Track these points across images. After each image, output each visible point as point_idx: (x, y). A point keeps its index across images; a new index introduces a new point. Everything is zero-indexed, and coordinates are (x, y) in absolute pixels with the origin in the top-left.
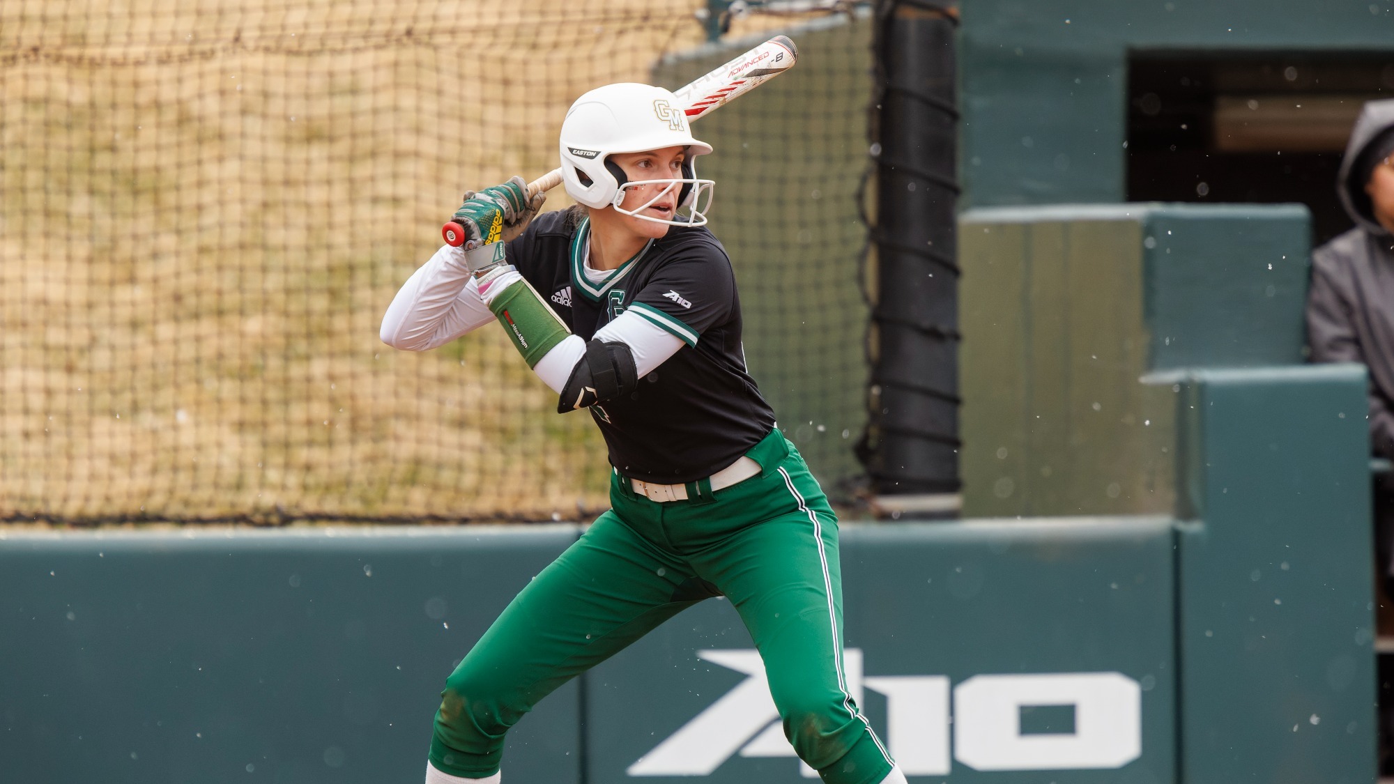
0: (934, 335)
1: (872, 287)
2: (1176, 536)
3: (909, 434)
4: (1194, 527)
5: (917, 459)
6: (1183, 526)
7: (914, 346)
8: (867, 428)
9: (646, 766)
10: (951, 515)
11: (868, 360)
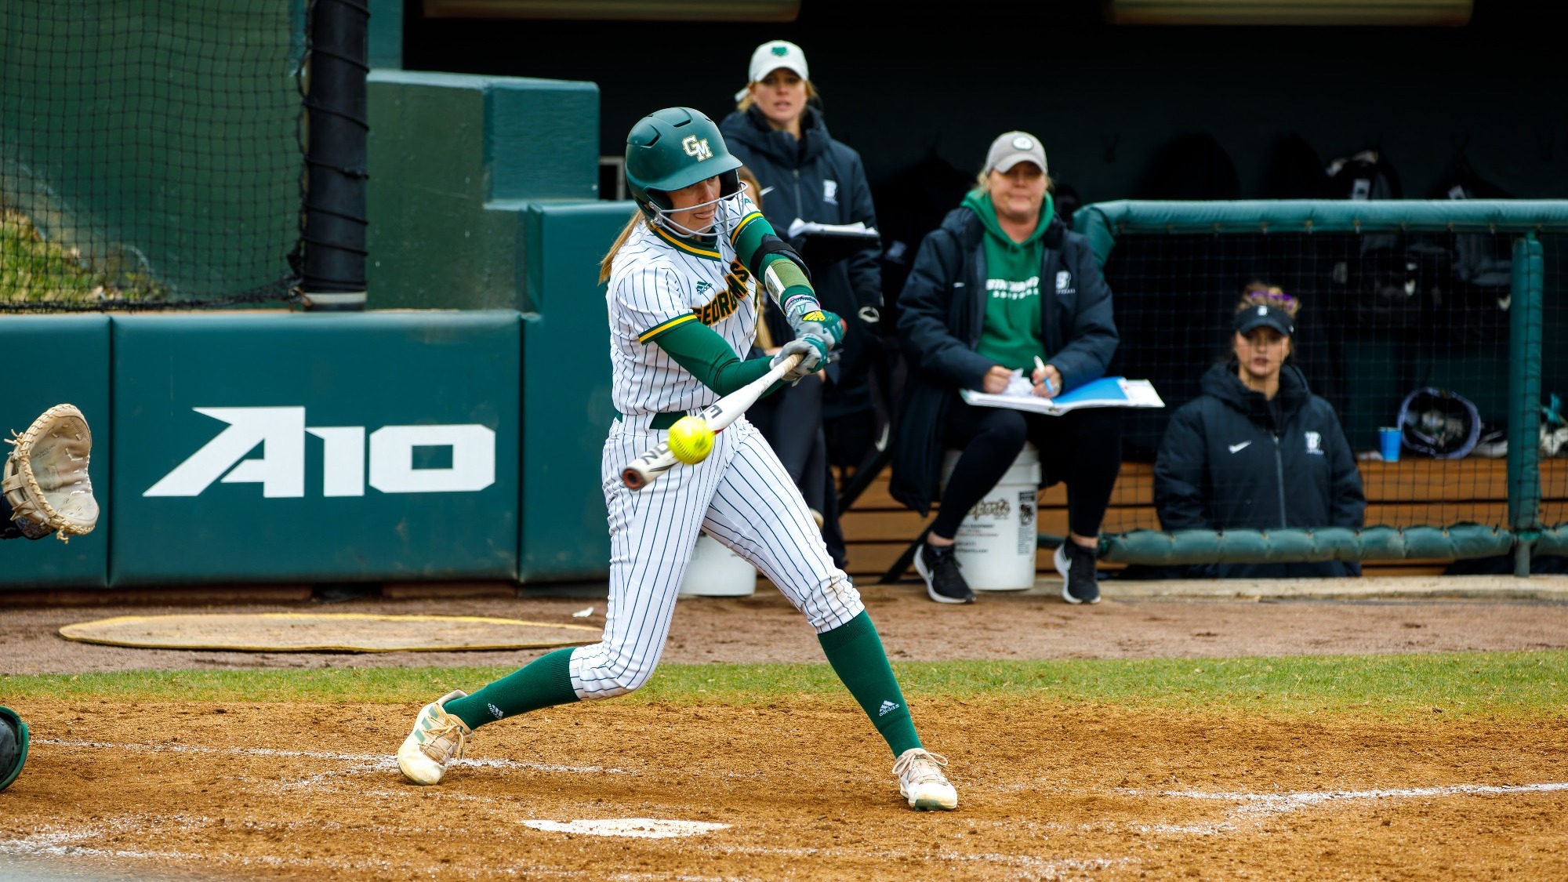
0: (353, 176)
1: (305, 142)
2: (522, 323)
3: (333, 247)
4: (533, 317)
5: (338, 265)
6: (525, 316)
7: (337, 183)
8: (299, 243)
9: (152, 492)
10: (357, 308)
11: (302, 193)
